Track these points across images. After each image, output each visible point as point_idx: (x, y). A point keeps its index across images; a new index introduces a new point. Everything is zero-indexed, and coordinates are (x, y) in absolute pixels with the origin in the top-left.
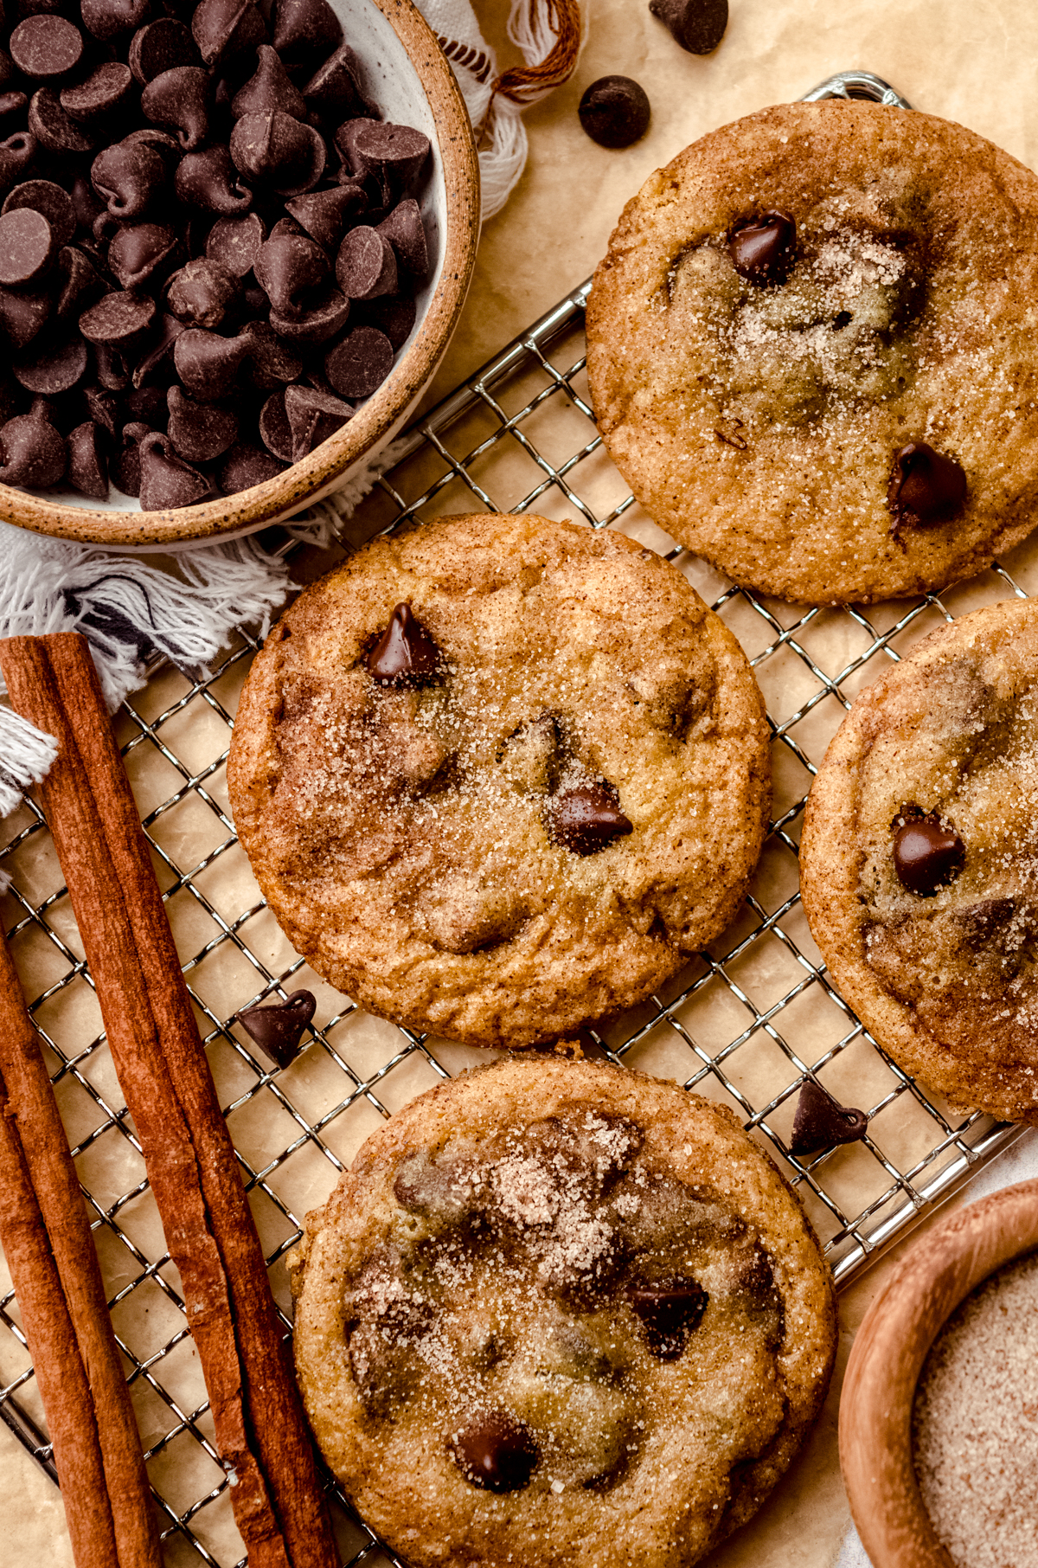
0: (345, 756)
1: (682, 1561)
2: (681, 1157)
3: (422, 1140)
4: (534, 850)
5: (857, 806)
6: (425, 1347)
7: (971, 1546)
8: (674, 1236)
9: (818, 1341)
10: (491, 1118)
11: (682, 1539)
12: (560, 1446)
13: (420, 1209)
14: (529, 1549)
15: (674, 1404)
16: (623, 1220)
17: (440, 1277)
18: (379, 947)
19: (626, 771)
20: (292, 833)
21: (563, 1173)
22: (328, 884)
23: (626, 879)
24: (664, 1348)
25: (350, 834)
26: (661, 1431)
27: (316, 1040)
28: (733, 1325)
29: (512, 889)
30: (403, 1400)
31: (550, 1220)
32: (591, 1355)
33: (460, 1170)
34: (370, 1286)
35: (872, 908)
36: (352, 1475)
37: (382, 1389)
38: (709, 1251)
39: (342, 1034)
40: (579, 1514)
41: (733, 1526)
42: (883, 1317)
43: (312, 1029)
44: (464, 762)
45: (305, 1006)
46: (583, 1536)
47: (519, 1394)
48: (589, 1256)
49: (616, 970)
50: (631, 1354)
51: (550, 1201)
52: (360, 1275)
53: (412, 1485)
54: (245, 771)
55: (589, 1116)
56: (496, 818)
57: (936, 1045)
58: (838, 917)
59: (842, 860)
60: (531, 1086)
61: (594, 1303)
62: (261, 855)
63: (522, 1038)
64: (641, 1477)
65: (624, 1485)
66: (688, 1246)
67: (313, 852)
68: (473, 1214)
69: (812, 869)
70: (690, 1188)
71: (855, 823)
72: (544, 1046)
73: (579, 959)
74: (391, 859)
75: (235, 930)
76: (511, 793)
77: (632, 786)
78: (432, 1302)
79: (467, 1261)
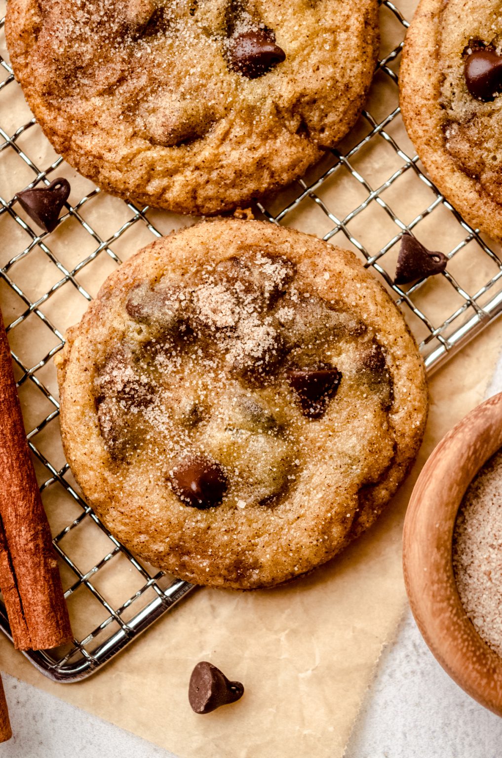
0: (86, 9)
1: (326, 552)
2: (321, 282)
3: (144, 275)
4: (218, 74)
5: (438, 43)
6: (149, 414)
7: (488, 620)
8: (318, 334)
9: (417, 404)
10: (191, 259)
11: (326, 537)
12: (242, 478)
13: (144, 320)
14: (223, 546)
15: (319, 449)
16: (283, 326)
17: (159, 367)
18: (112, 142)
19: (280, 18)
20: (50, 64)
21: (241, 295)
22: (76, 101)
23: (282, 93)
24: (312, 410)
25: (90, 64)
26: (310, 466)
27: (71, 213)
28: (358, 393)
29: (203, 101)
30: (135, 449)
31: (234, 324)
32: (263, 415)
33: (171, 292)
34: (111, 372)
35: (450, 111)
36: (101, 500)
37: (121, 440)
38: (342, 344)
39: (89, 210)
40: (256, 522)
41: (360, 529)
42: (439, 460)
43: (68, 206)
44: (168, 15)
45: (63, 189)
46: (259, 537)
47: (214, 443)
48: (260, 348)
49: (275, 158)
50: (290, 416)
51: (233, 313)
52: (104, 366)
53: (143, 505)
54: (17, 24)
55: (259, 256)
56: (191, 53)
57: (494, 204)
58: (426, 119)
59: (429, 79)
60: (219, 237)
61: (264, 381)
62: (30, 84)
63: (212, 206)
64: (297, 497)
65: (286, 503)
66: (327, 341)
67: (65, 78)
68: (181, 321)
69: (408, 88)
70: (328, 302)
71: (437, 55)
72: (227, 212)
73: (250, 149)
74: (118, 81)
75: (14, 140)
76: (201, 36)
77: (284, 28)
78: (154, 383)
79: (177, 355)
